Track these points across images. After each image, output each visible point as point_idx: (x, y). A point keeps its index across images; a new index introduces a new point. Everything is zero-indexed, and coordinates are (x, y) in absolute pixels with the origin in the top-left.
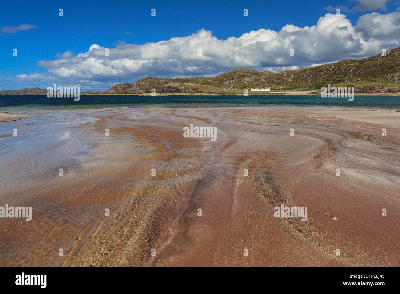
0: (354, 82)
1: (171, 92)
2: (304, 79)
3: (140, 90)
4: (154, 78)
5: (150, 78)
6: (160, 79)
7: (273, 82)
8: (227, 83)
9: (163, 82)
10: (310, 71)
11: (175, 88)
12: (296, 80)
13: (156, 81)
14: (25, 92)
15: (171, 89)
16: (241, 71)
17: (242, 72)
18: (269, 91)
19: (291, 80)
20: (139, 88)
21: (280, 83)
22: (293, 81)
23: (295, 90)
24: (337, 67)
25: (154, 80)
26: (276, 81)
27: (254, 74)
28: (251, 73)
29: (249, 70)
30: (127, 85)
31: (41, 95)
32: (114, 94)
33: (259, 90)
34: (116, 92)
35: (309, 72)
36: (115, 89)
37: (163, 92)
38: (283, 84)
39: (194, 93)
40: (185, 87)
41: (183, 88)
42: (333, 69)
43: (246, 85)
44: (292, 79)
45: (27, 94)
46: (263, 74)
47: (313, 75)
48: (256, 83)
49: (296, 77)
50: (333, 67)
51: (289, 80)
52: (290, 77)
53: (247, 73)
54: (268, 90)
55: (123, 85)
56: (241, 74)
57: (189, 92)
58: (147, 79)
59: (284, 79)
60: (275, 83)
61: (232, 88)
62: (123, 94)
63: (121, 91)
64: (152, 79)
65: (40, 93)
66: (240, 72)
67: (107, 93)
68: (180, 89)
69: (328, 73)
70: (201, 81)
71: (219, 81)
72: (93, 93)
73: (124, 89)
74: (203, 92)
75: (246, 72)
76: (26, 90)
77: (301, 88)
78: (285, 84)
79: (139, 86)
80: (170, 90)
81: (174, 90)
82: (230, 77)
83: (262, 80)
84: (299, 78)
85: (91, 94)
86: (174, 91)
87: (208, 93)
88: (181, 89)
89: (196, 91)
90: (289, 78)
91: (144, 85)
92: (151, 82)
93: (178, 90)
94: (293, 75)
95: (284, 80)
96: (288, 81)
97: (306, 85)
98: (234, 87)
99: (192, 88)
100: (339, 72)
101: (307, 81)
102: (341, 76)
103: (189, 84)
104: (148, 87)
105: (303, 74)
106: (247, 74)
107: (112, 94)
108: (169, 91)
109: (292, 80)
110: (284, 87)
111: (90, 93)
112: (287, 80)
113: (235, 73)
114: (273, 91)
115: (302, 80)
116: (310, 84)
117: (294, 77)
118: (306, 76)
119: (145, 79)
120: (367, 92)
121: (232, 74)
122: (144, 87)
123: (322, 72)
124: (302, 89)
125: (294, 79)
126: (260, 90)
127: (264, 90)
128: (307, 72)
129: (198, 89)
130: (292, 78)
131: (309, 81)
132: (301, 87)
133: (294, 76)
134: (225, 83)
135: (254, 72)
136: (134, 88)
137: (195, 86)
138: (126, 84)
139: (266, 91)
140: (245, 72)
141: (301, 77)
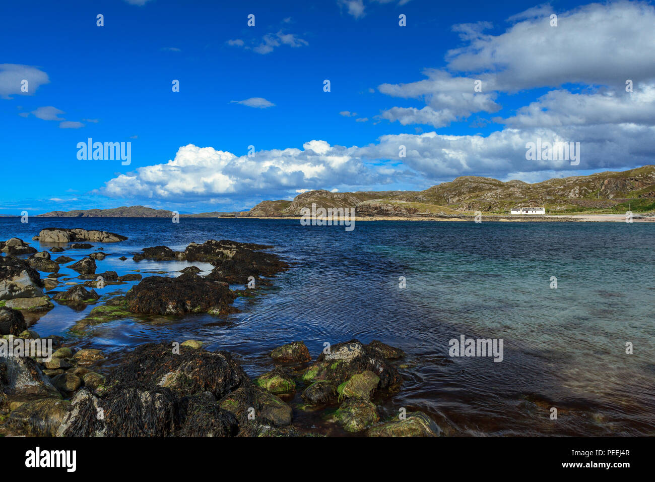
1: (369, 215)
2: (601, 194)
4: (324, 193)
5: (318, 192)
8: (455, 200)
9: (339, 198)
10: (610, 180)
11: (376, 208)
12: (585, 195)
13: (329, 197)
14: (122, 213)
15: (370, 210)
16: (472, 181)
17: (474, 182)
18: (544, 215)
19: (575, 195)
21: (555, 200)
22: (579, 197)
23: (586, 212)
26: (548, 198)
27: (495, 185)
28: (491, 184)
29: (487, 180)
30: (280, 203)
31: (145, 216)
33: (524, 213)
34: (264, 215)
35: (609, 183)
36: (262, 209)
38: (560, 202)
39: (411, 217)
40: (394, 207)
41: (390, 208)
43: (490, 203)
44: (577, 193)
45: (125, 215)
46: (511, 186)
48: (509, 200)
51: (571, 195)
52: (573, 190)
54: (541, 212)
55: (274, 203)
56: (474, 185)
57: (402, 215)
58: (313, 193)
59: (561, 193)
60: (546, 200)
61: (465, 208)
62: (275, 216)
63: (273, 213)
65: (144, 213)
66: (470, 182)
67: (249, 215)
68: (386, 210)
72: (229, 215)
73: (277, 209)
74: (426, 215)
75: (482, 182)
76: (123, 210)
78: (565, 201)
79: (300, 204)
80: (368, 212)
81: (375, 211)
82: (455, 190)
84: (590, 191)
85: (225, 216)
88: (388, 210)
89: (414, 214)
90: (570, 192)
92: (320, 198)
93: (381, 212)
94: (578, 187)
96: (569, 197)
97: (606, 203)
98: (469, 208)
99: (406, 209)
101: (608, 197)
105: (598, 185)
106: (484, 185)
108: (367, 213)
109: (577, 196)
112: (568, 195)
115: (595, 195)
116: (614, 203)
117: (580, 190)
118: (603, 188)
119: (309, 193)
121: (457, 186)
124: (601, 211)
125: (580, 193)
126: (527, 212)
127: (534, 213)
128: (606, 182)
129: (415, 210)
130: (577, 191)
131: (611, 196)
132: (598, 207)
133: (580, 187)
134: (451, 200)
135: (496, 182)
136: (293, 208)
137: (411, 205)
138: (278, 201)
139: (539, 215)
141: (592, 189)
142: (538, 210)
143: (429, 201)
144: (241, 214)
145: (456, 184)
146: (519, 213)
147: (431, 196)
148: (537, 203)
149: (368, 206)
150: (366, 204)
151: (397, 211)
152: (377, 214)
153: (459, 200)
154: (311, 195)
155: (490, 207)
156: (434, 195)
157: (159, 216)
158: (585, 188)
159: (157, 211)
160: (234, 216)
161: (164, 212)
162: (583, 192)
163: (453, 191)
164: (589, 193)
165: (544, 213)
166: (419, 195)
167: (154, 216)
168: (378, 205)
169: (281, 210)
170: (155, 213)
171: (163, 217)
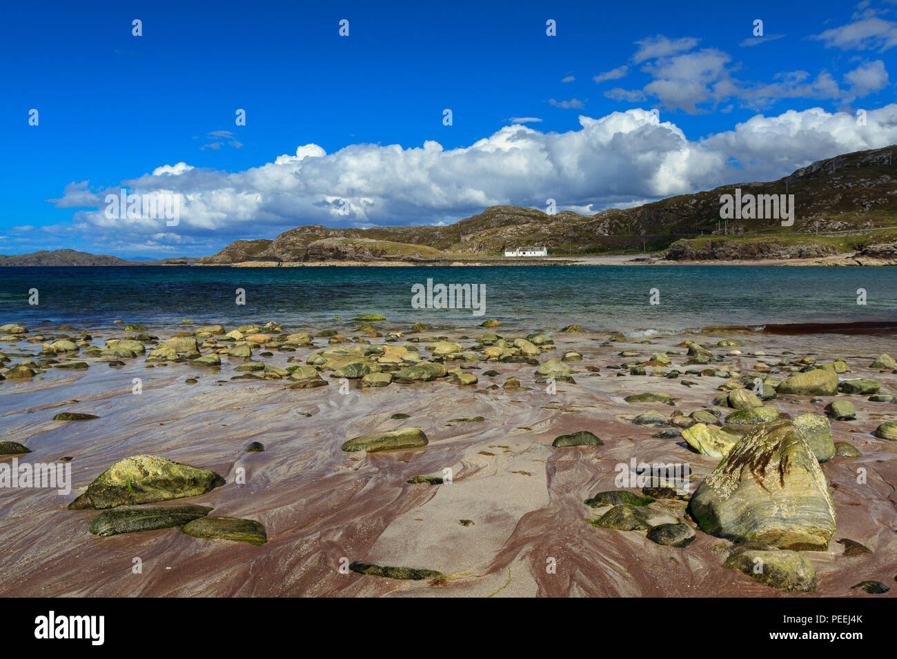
0: (729, 233)
1: (323, 259)
3: (283, 253)
5: (310, 227)
6: (331, 230)
7: (563, 235)
11: (331, 250)
17: (508, 214)
19: (605, 231)
20: (280, 250)
24: (702, 202)
25: (317, 232)
27: (534, 217)
28: (530, 216)
30: (257, 244)
31: (75, 265)
32: (226, 263)
34: (230, 260)
36: (229, 253)
37: (306, 259)
38: (585, 240)
39: (370, 260)
40: (356, 248)
41: (350, 248)
42: (693, 205)
47: (650, 219)
49: (616, 223)
50: (695, 201)
51: (600, 230)
52: (602, 224)
53: (520, 215)
55: (250, 244)
56: (507, 218)
60: (568, 237)
64: (313, 231)
65: (74, 261)
66: (503, 213)
68: (343, 252)
69: (683, 214)
70: (417, 235)
71: (454, 235)
72: (177, 261)
75: (518, 214)
77: (624, 249)
78: (590, 239)
80: (321, 254)
81: (331, 253)
83: (543, 232)
84: (623, 225)
85: (171, 263)
86: (330, 257)
87: (404, 260)
88: (346, 253)
90: (598, 226)
91: (293, 244)
93: (339, 255)
94: (609, 220)
95: (587, 231)
96: (597, 233)
100: (706, 212)
102: (711, 220)
103: (367, 240)
104: (300, 248)
105: (631, 218)
107: (221, 263)
108: (319, 257)
110: (587, 246)
111: (171, 261)
113: (493, 216)
114: (554, 257)
117: (610, 224)
119: (298, 230)
120: (753, 257)
122: (292, 248)
123: (671, 211)
126: (524, 253)
130: (607, 226)
131: (643, 232)
133: (611, 221)
134: (463, 238)
136: (271, 251)
138: (256, 242)
140: (515, 214)
141: (625, 223)
142: (537, 250)
143: (447, 239)
144: (202, 258)
145: (484, 216)
146: (514, 254)
147: (451, 233)
148: (557, 241)
149: (321, 247)
150: (319, 244)
151: (358, 253)
152: (333, 257)
153: (474, 237)
154: (299, 232)
155: (504, 248)
156: (455, 231)
157: (97, 264)
158: (617, 221)
159: (96, 257)
160: (186, 263)
161: (105, 258)
162: (614, 226)
163: (479, 226)
164: (621, 228)
165: (546, 255)
166: (436, 231)
167: (89, 264)
168: (334, 245)
169: (257, 253)
170: (91, 260)
171: (104, 265)
